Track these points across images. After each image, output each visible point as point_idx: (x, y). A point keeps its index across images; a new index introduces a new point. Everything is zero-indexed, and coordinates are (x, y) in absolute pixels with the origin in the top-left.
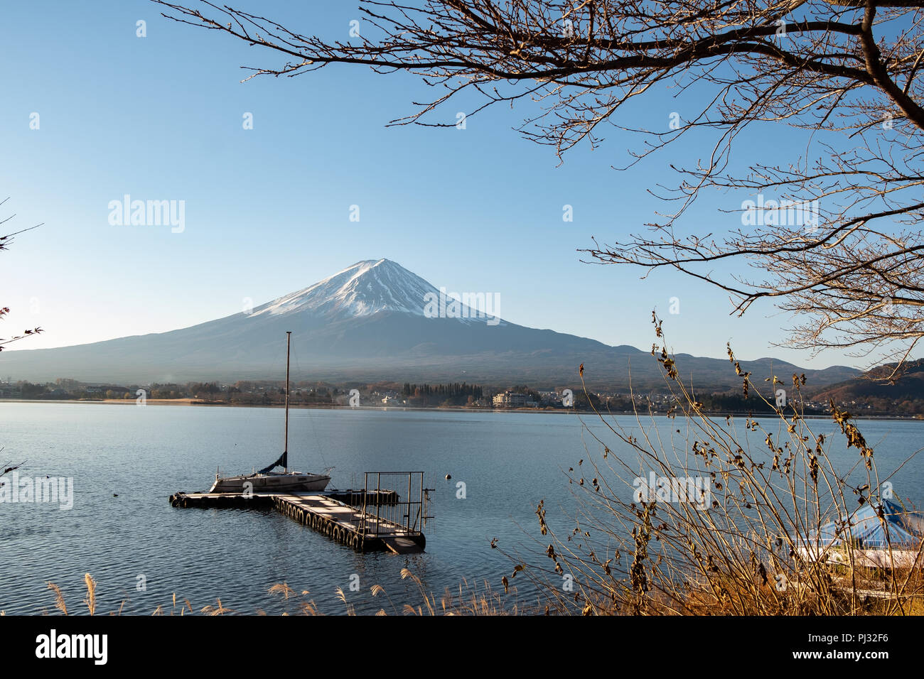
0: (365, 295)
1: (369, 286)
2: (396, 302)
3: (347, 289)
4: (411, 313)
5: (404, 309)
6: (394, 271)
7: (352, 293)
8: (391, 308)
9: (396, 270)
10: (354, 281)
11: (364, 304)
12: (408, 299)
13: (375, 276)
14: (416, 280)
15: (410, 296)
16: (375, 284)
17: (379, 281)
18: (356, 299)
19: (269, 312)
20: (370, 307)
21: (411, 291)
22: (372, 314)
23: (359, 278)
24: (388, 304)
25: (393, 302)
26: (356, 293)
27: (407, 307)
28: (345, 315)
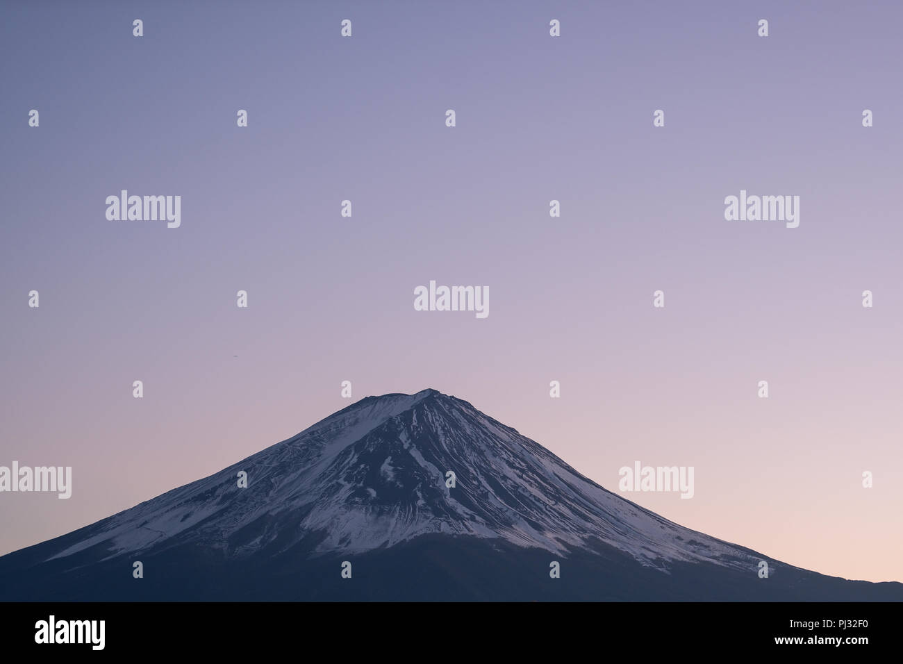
0: (373, 493)
1: (387, 468)
2: (461, 509)
3: (323, 475)
4: (502, 542)
5: (479, 530)
6: (455, 424)
7: (339, 486)
8: (445, 528)
9: (464, 422)
10: (346, 452)
11: (370, 518)
12: (496, 502)
13: (403, 437)
14: (518, 449)
15: (500, 492)
16: (404, 462)
17: (415, 453)
18: (350, 503)
19: (109, 542)
20: (388, 525)
21: (505, 478)
22: (389, 546)
23: (359, 446)
24: (437, 514)
25: (452, 512)
26: (349, 486)
27: (490, 523)
28: (318, 549)
